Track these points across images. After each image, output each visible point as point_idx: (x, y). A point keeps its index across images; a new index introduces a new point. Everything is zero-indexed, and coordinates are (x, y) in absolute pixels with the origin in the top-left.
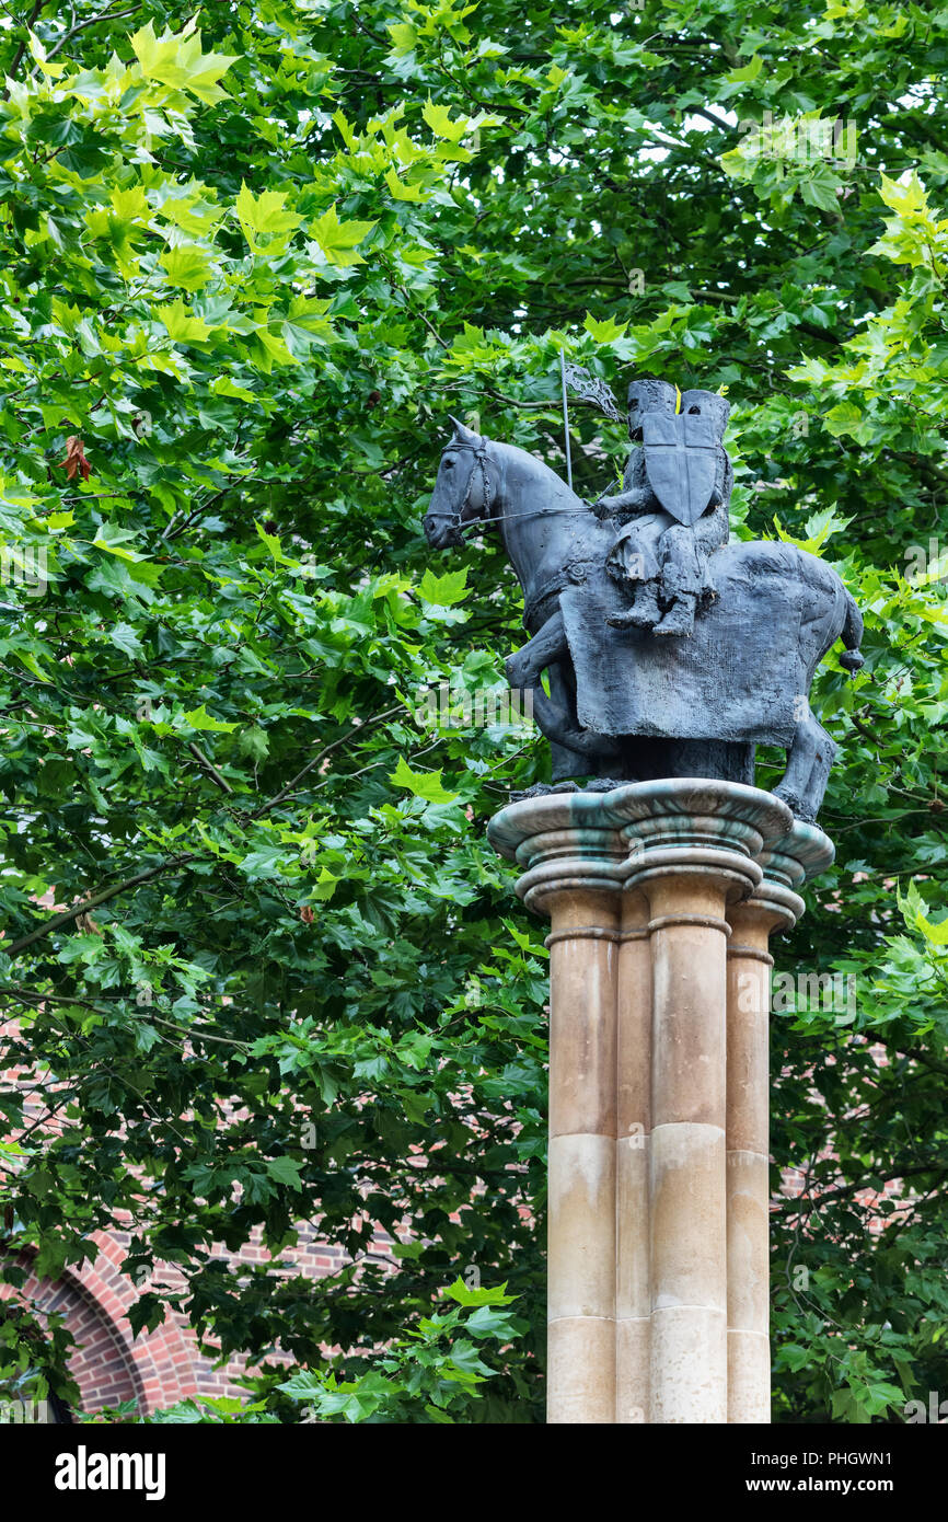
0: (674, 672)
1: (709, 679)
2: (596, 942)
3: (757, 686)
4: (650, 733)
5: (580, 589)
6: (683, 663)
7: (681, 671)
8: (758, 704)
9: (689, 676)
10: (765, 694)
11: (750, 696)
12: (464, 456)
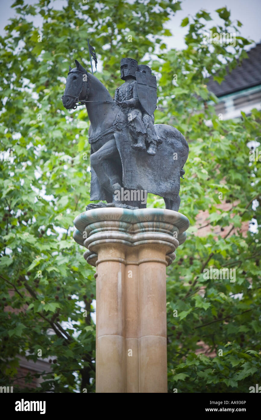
0: (146, 168)
1: (156, 173)
2: (120, 264)
3: (169, 178)
5: (120, 133)
6: (149, 166)
7: (148, 168)
8: (169, 184)
9: (150, 171)
10: (171, 181)
11: (167, 181)
12: (81, 76)
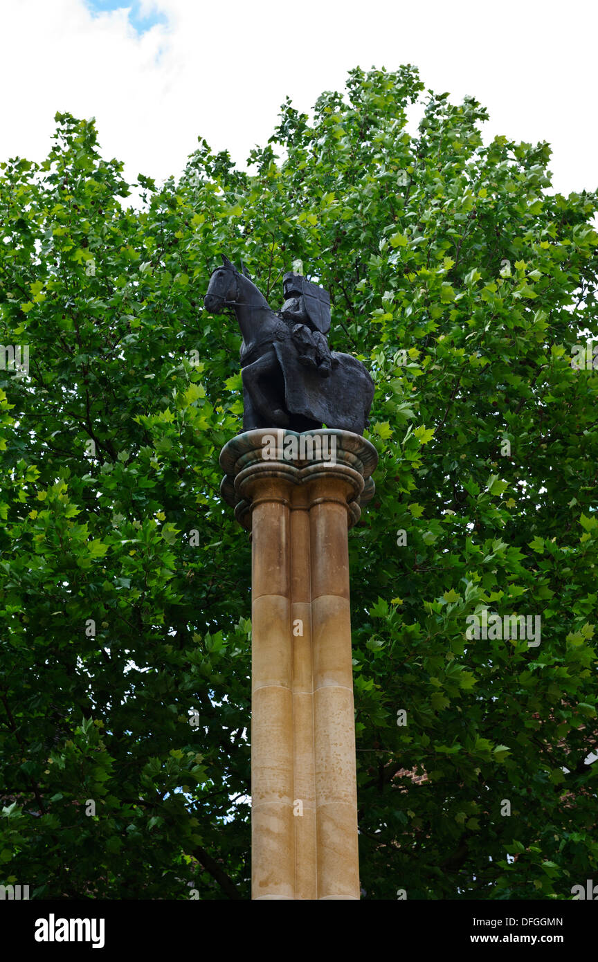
0: (317, 393)
2: (283, 506)
4: (309, 417)
6: (322, 391)
7: (320, 394)
9: (323, 397)
12: (229, 273)
